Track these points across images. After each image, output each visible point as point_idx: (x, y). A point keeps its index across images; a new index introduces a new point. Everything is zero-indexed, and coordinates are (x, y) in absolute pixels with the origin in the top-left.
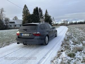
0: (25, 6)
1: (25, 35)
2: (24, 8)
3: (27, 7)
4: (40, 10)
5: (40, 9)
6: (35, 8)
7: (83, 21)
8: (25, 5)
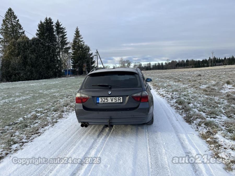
0: (10, 14)
1: (109, 100)
2: (4, 18)
3: (15, 17)
4: (60, 30)
5: (58, 25)
6: (43, 21)
7: (164, 63)
8: (10, 10)
